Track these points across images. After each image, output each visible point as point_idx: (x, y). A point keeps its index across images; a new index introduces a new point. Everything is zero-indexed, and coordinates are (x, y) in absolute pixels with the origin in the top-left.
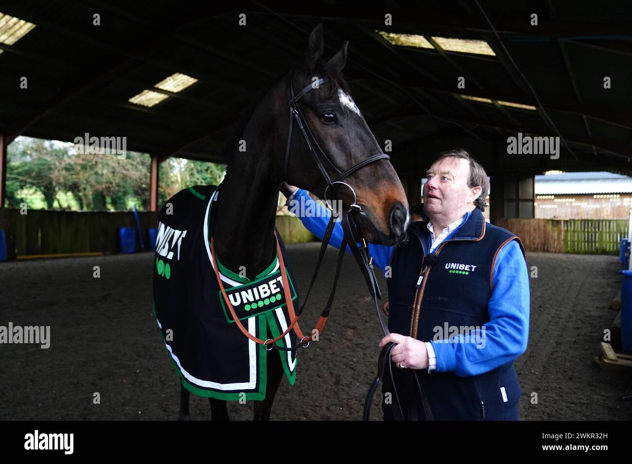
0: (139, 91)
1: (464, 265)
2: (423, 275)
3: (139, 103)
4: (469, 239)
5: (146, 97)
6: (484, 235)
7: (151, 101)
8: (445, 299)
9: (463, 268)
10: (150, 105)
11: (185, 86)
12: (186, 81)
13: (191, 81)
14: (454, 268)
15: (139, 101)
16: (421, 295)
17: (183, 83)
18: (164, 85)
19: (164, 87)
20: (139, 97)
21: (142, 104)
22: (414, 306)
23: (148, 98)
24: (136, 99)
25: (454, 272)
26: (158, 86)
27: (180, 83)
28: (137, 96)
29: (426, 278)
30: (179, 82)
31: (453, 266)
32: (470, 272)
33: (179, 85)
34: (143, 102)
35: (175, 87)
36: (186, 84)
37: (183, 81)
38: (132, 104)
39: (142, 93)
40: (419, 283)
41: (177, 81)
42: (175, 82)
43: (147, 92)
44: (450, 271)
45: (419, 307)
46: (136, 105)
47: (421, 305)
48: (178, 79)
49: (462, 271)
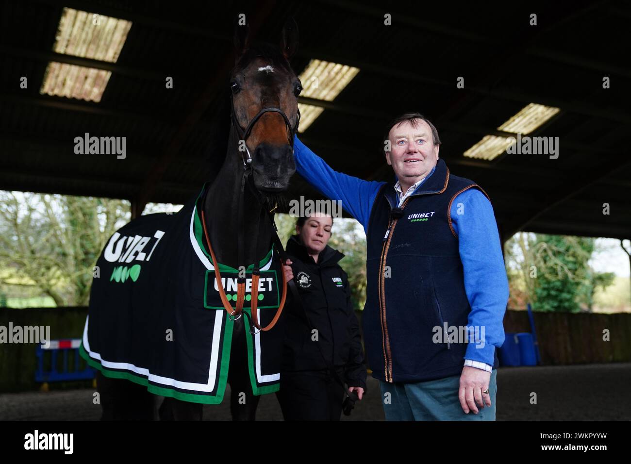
0: (476, 139)
1: (424, 214)
2: (390, 229)
3: (476, 157)
4: (432, 192)
5: (486, 146)
6: (446, 187)
7: (493, 152)
8: (408, 245)
9: (424, 216)
10: (491, 158)
11: (539, 123)
12: (540, 116)
13: (548, 115)
14: (416, 217)
15: (476, 154)
16: (388, 247)
17: (536, 119)
18: (511, 126)
19: (510, 128)
20: (477, 148)
21: (480, 157)
22: (381, 258)
23: (489, 147)
24: (473, 151)
25: (415, 220)
26: (500, 128)
27: (533, 119)
28: (474, 147)
29: (392, 232)
30: (530, 118)
31: (415, 216)
32: (429, 218)
33: (530, 123)
34: (482, 154)
35: (525, 127)
36: (542, 118)
37: (536, 116)
38: (468, 158)
39: (481, 142)
40: (386, 237)
41: (528, 117)
42: (525, 120)
43: (488, 139)
44: (412, 221)
45: (385, 258)
46: (473, 159)
47: (387, 256)
48: (530, 113)
49: (422, 218)
